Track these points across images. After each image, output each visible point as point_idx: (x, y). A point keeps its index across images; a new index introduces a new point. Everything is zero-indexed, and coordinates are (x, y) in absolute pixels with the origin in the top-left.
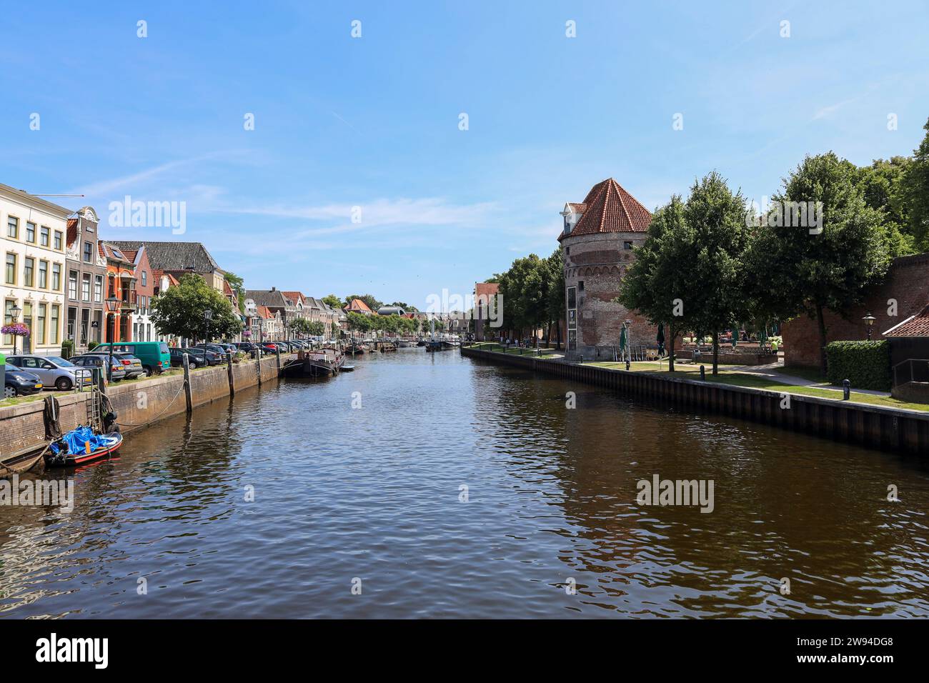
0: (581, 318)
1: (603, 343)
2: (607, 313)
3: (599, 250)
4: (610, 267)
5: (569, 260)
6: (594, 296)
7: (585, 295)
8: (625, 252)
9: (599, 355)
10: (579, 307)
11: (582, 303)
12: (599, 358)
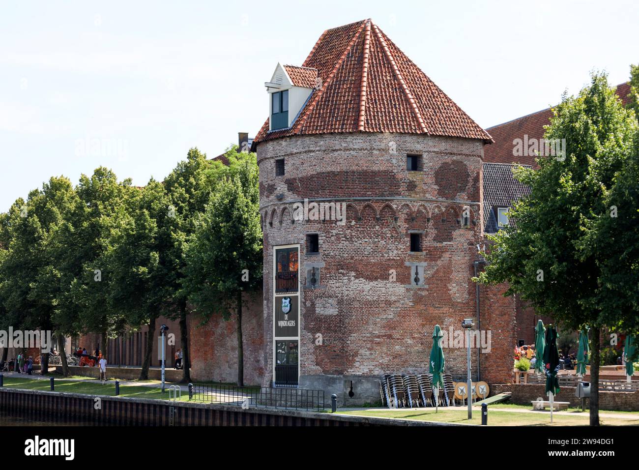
0: (310, 312)
1: (360, 368)
2: (369, 304)
3: (354, 168)
4: (378, 207)
5: (282, 188)
6: (343, 266)
7: (323, 265)
8: (411, 176)
9: (351, 394)
10: (305, 290)
11: (314, 281)
12: (351, 399)
